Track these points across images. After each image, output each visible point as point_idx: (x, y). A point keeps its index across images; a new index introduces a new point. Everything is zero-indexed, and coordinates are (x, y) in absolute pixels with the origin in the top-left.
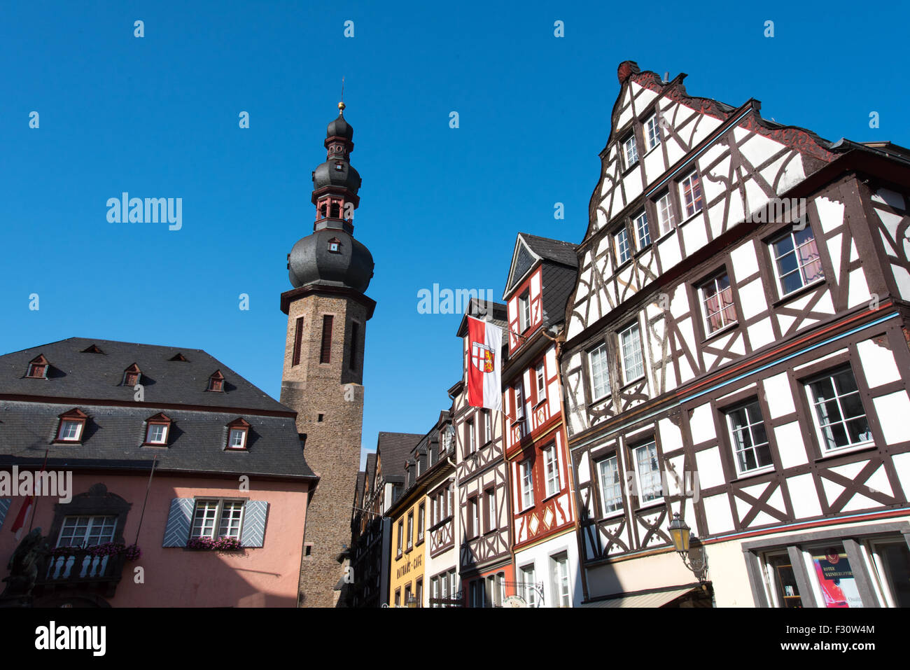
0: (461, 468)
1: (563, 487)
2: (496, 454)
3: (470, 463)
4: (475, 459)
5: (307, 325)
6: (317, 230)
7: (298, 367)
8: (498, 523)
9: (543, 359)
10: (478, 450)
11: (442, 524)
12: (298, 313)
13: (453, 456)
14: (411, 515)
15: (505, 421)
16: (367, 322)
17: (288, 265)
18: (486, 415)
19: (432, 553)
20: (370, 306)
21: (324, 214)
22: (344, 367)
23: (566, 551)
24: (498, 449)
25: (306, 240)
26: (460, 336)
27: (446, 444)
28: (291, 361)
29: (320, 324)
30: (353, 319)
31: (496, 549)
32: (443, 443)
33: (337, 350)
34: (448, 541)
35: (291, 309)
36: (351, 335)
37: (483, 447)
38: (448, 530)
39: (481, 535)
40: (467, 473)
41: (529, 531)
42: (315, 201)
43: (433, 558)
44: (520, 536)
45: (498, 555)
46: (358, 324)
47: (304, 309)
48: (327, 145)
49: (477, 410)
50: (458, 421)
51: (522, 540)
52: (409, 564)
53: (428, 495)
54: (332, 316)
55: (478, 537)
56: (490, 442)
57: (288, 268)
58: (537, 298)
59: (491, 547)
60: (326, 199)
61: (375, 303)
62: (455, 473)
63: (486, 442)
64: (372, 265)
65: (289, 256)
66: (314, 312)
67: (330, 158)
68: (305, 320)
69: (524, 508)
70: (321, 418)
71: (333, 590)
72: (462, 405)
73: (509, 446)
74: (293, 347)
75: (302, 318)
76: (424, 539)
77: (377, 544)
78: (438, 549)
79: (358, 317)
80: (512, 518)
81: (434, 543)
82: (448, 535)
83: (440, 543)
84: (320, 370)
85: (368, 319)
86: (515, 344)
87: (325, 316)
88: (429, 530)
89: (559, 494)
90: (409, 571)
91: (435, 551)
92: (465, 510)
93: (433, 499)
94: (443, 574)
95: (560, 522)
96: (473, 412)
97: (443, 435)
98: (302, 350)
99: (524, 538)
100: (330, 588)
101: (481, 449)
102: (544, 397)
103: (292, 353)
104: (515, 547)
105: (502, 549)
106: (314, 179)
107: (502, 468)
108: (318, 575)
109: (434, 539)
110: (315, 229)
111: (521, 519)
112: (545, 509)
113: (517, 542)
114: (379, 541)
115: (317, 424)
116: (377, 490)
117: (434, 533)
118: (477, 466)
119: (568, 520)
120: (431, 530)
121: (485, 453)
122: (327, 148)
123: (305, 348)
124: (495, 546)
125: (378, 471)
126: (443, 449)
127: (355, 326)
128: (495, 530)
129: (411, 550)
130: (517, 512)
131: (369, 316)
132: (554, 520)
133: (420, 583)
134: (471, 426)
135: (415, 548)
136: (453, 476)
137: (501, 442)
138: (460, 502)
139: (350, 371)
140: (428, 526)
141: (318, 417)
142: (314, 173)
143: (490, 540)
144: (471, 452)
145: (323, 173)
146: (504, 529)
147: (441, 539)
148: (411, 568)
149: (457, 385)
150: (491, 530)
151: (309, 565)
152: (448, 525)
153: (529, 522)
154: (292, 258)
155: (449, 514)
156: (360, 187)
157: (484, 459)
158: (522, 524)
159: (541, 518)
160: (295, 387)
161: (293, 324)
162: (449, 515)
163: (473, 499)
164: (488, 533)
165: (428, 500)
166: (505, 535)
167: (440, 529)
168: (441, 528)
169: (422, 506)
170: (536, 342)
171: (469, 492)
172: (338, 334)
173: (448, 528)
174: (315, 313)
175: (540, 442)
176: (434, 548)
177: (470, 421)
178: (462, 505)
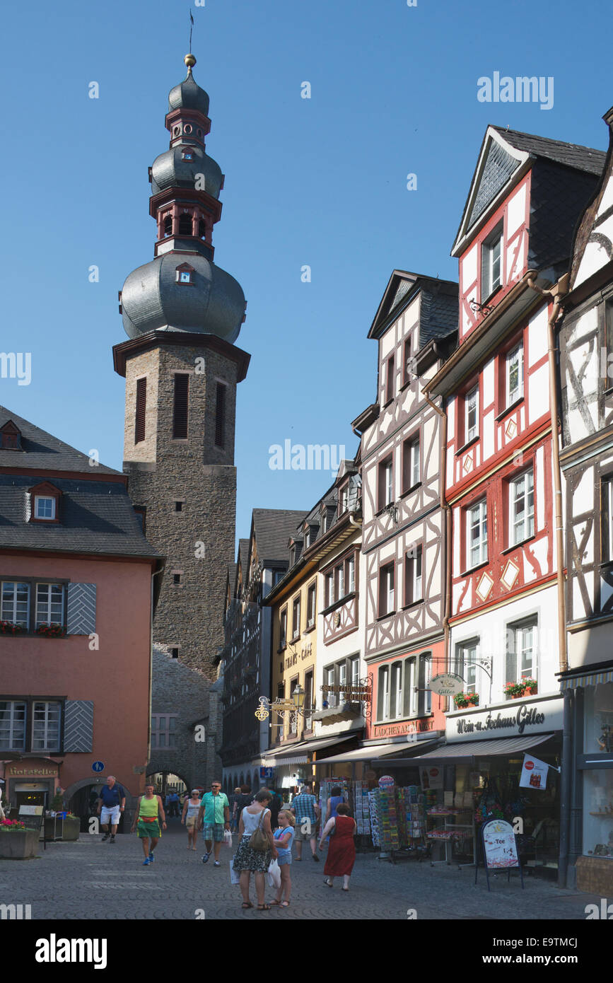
0: (370, 528)
1: (541, 527)
2: (428, 500)
3: (384, 519)
4: (393, 514)
5: (152, 389)
6: (159, 254)
7: (142, 444)
8: (426, 590)
9: (522, 336)
10: (397, 499)
11: (341, 603)
12: (137, 372)
13: (359, 514)
14: (297, 602)
15: (446, 450)
16: (238, 384)
17: (120, 307)
18: (413, 449)
19: (325, 640)
20: (242, 360)
21: (169, 230)
22: (206, 442)
23: (536, 614)
24: (431, 493)
25: (142, 269)
26: (373, 337)
27: (349, 505)
28: (133, 436)
29: (170, 387)
30: (218, 379)
31: (421, 624)
32: (344, 503)
33: (196, 419)
34: (349, 622)
35: (128, 368)
36: (215, 400)
37: (407, 492)
38: (349, 611)
39: (399, 610)
40: (380, 533)
41: (475, 596)
42: (154, 213)
43: (327, 645)
44: (460, 604)
45: (423, 631)
46: (225, 386)
47: (147, 367)
48: (169, 122)
49: (397, 444)
50: (366, 466)
51: (462, 609)
52: (295, 655)
53: (320, 571)
54: (187, 375)
55: (393, 613)
56: (418, 485)
57: (121, 312)
58: (519, 232)
59: (413, 623)
60: (171, 208)
61: (249, 356)
62: (361, 537)
63: (412, 485)
64: (243, 304)
65: (120, 293)
66: (160, 370)
67: (174, 145)
68: (148, 381)
69: (469, 568)
70: (179, 506)
71: (208, 692)
72: (374, 440)
73: (450, 484)
74: (135, 418)
75: (144, 380)
76: (315, 625)
77: (255, 639)
78: (334, 634)
79: (224, 377)
80: (448, 582)
81: (329, 628)
82: (349, 615)
83: (338, 626)
84: (174, 446)
85: (239, 381)
86: (471, 325)
87: (177, 375)
88: (322, 613)
89: (533, 538)
90: (295, 662)
91: (330, 637)
92: (375, 583)
93: (327, 576)
94: (341, 663)
95: (530, 577)
96: (394, 447)
97: (344, 494)
98: (147, 423)
99: (467, 605)
100: (205, 690)
101: (402, 497)
102: (519, 394)
103: (134, 427)
104: (450, 618)
105: (430, 623)
106: (151, 177)
107: (437, 519)
108: (190, 677)
109: (329, 623)
110: (156, 254)
111: (463, 583)
112: (505, 563)
113: (454, 612)
114: (257, 635)
115: (174, 513)
116: (252, 580)
117: (329, 616)
118: (395, 521)
119: (545, 571)
120: (325, 613)
121: (410, 502)
122: (169, 128)
123: (151, 419)
124: (420, 621)
125: (252, 558)
126: (344, 511)
127: (221, 390)
128: (422, 601)
129: (299, 639)
130: (457, 573)
131: (241, 376)
132: (520, 576)
133: (309, 675)
134: (388, 470)
135: (303, 636)
136: (358, 541)
137: (436, 482)
138: (368, 572)
139: (215, 448)
140: (320, 607)
141: (174, 506)
142: (150, 169)
143: (412, 615)
144: (387, 503)
145: (164, 168)
146: (435, 599)
147: (339, 622)
148: (299, 659)
149: (366, 411)
150: (414, 601)
151: (178, 667)
152: (348, 604)
153: (476, 585)
154: (125, 297)
155: (351, 589)
156: (221, 188)
157: (407, 510)
158: (465, 589)
159: (498, 576)
160: (142, 469)
161: (133, 388)
162: (350, 591)
163: (387, 569)
164: (409, 605)
165: (320, 577)
166: (436, 607)
167: (337, 611)
168: (340, 609)
169: (312, 588)
170: (513, 303)
171: (381, 559)
172: (197, 400)
173: (349, 607)
174: (163, 370)
175: (504, 469)
176: (329, 634)
177: (385, 464)
178: (370, 577)
